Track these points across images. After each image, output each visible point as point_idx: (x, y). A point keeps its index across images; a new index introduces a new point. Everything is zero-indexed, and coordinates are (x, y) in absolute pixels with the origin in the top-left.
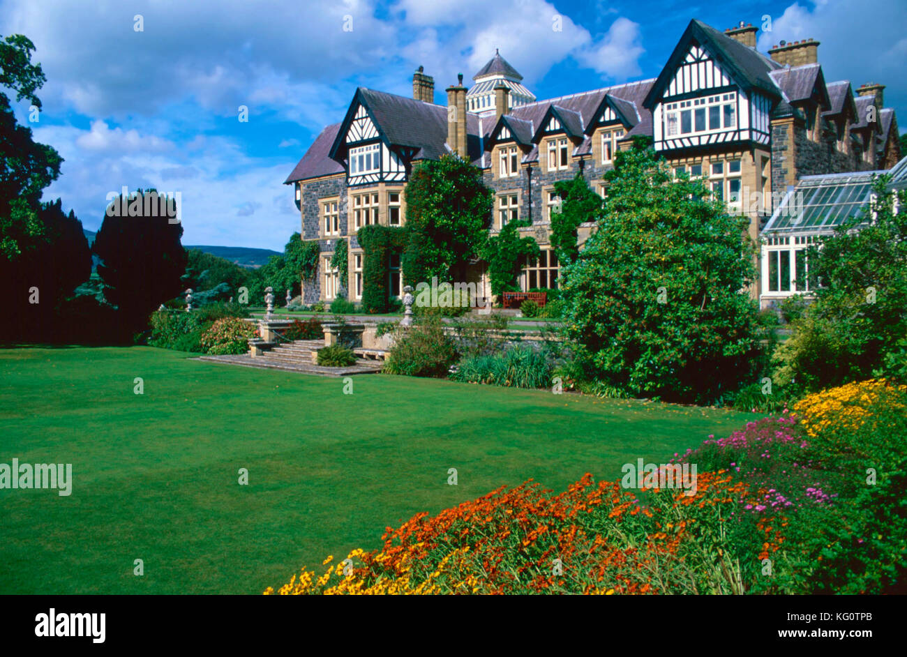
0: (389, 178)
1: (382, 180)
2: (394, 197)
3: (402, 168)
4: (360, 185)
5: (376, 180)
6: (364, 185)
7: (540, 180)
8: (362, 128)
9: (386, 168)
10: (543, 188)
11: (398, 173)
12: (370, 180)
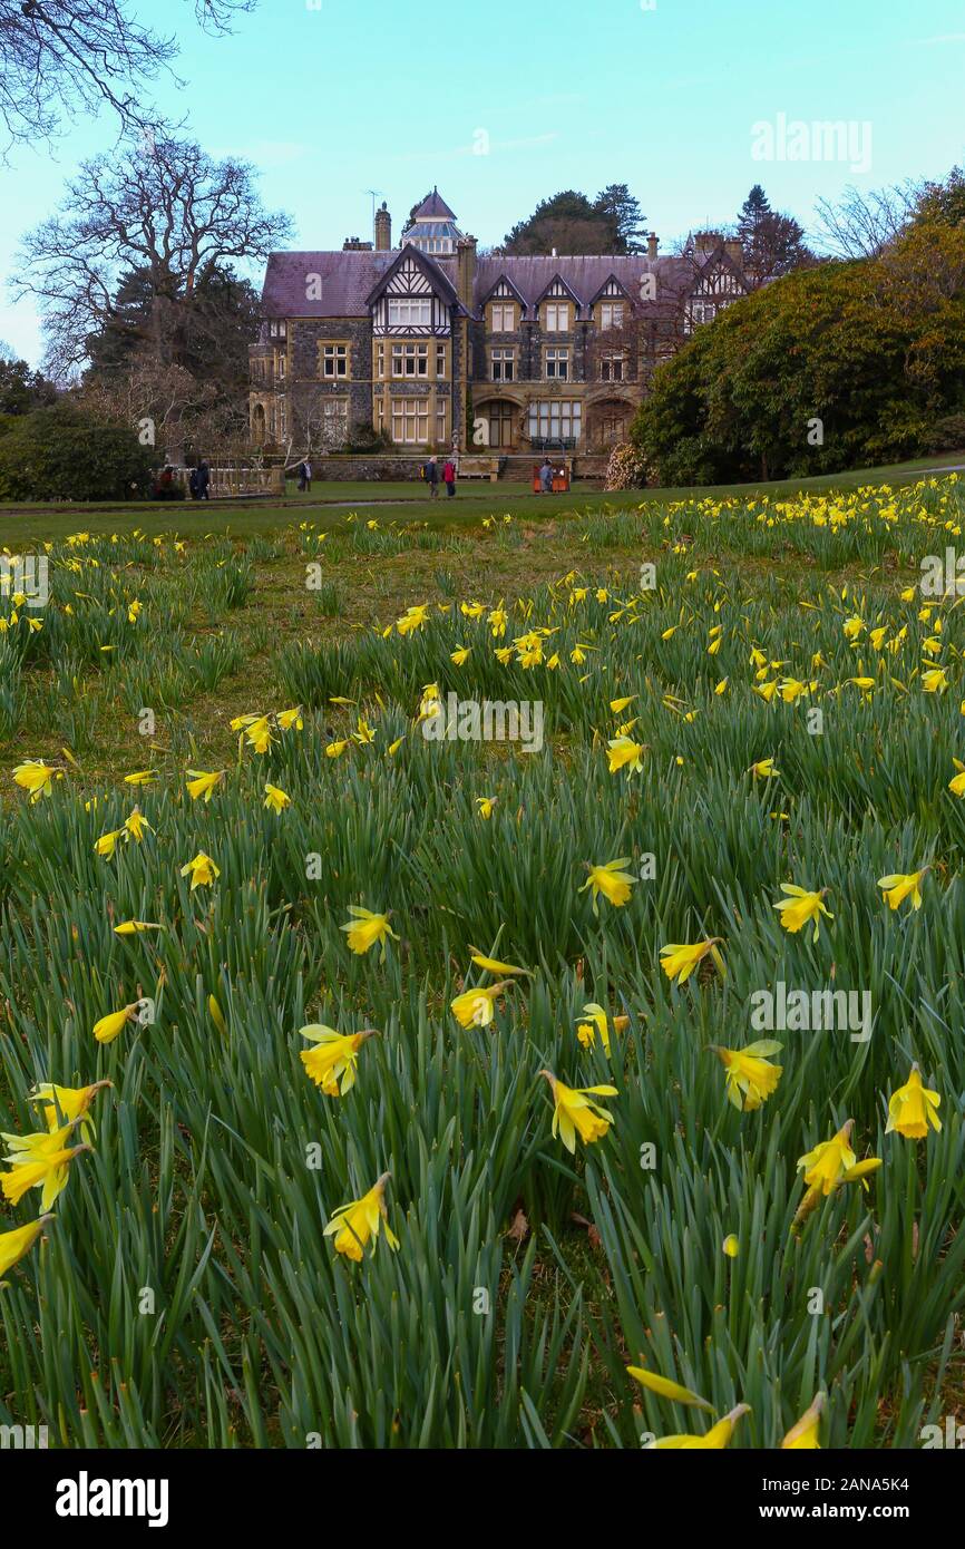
0: (439, 332)
1: (433, 333)
2: (440, 350)
3: (448, 324)
4: (403, 336)
5: (426, 332)
6: (410, 336)
7: (540, 338)
8: (409, 282)
9: (437, 324)
10: (543, 346)
11: (445, 327)
12: (418, 332)
